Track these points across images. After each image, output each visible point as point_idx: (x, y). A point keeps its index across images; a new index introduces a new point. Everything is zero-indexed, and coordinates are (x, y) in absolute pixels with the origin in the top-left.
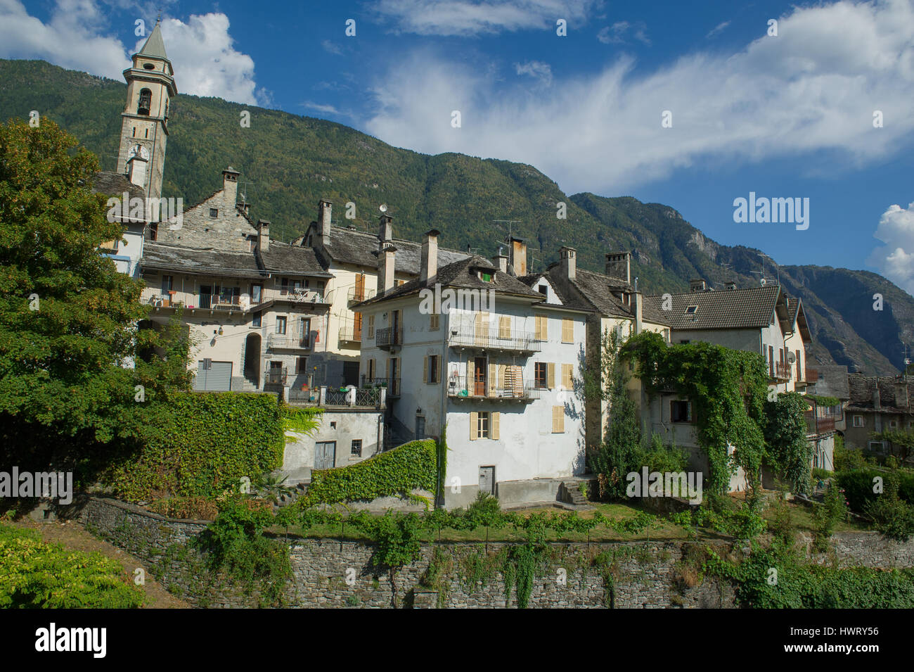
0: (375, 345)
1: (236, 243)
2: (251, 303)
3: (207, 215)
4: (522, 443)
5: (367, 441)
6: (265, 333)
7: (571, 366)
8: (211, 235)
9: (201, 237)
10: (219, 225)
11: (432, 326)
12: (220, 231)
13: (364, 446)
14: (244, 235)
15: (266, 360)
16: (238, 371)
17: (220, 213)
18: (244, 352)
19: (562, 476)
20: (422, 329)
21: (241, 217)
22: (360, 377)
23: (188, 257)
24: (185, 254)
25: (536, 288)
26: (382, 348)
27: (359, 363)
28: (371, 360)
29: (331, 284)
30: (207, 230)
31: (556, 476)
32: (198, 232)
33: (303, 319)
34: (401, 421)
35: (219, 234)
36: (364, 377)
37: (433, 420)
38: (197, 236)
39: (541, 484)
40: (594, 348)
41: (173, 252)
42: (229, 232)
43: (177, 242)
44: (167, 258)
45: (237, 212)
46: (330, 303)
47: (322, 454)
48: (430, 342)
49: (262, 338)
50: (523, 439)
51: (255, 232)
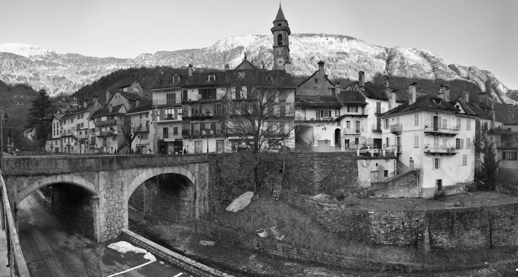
0: (390, 132)
1: (326, 92)
2: (336, 116)
3: (314, 82)
4: (452, 171)
5: (390, 171)
6: (342, 128)
7: (470, 139)
8: (316, 89)
9: (312, 91)
10: (319, 86)
11: (416, 123)
12: (319, 88)
13: (389, 172)
14: (328, 88)
15: (344, 139)
16: (332, 143)
17: (319, 81)
18: (335, 136)
19: (466, 182)
20: (411, 124)
21: (327, 81)
22: (382, 145)
23: (310, 100)
24: (310, 99)
25: (455, 106)
26: (393, 133)
27: (381, 139)
28: (387, 138)
29: (367, 107)
30: (314, 88)
31: (464, 182)
32: (311, 89)
33: (357, 122)
34: (403, 162)
35: (319, 89)
36: (384, 145)
37: (417, 162)
38: (311, 91)
39: (458, 185)
40: (478, 132)
41: (305, 99)
42: (323, 88)
43: (304, 94)
44: (303, 101)
45: (325, 79)
46: (367, 114)
47: (373, 176)
48: (415, 130)
49: (341, 130)
50: (452, 169)
51: (332, 87)
